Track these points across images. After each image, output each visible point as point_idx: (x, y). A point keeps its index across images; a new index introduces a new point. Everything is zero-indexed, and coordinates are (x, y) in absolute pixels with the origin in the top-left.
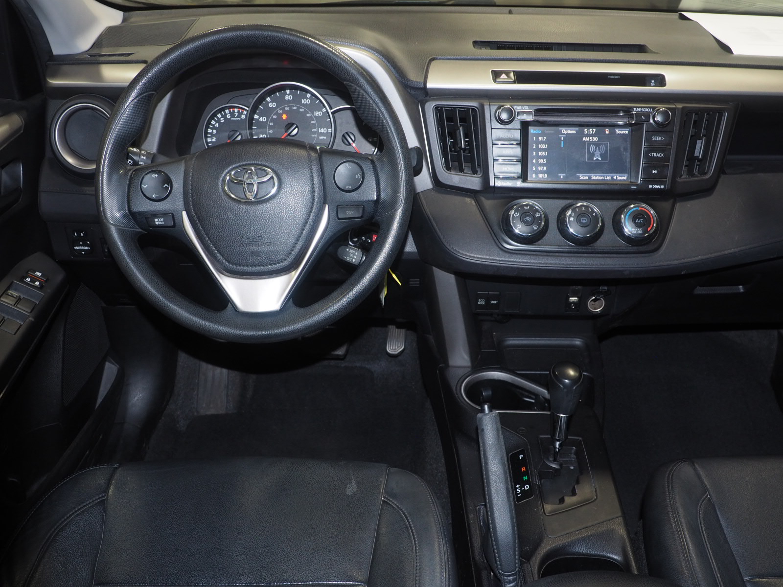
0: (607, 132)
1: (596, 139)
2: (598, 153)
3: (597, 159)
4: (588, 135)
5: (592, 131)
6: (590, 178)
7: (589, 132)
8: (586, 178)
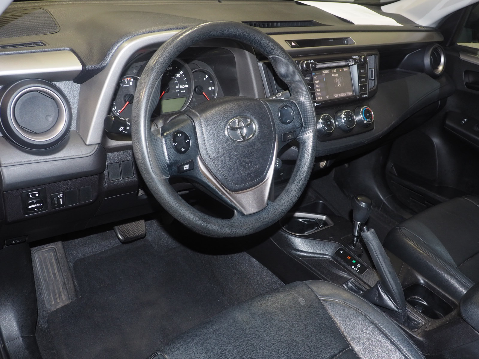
0: (341, 71)
1: (337, 75)
2: (339, 82)
3: (340, 85)
4: (334, 73)
5: (335, 70)
6: (339, 96)
7: (334, 71)
8: (337, 96)
